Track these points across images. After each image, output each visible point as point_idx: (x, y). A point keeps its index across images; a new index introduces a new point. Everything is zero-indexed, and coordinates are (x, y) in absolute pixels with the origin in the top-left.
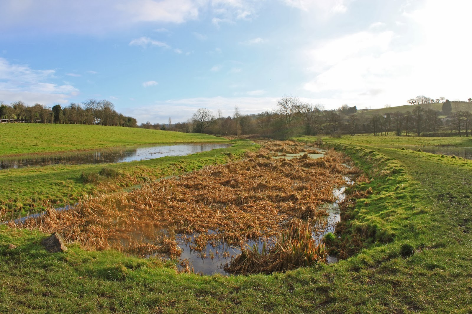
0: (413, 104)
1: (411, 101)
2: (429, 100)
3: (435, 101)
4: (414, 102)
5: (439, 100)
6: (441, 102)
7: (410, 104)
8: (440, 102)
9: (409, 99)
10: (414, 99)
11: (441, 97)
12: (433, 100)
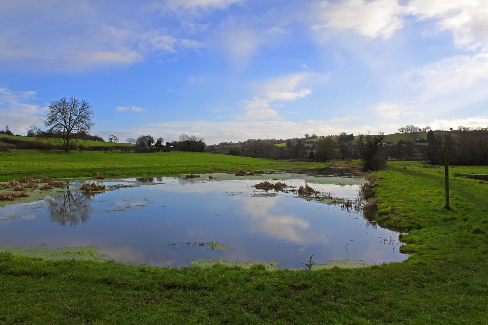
0: (403, 133)
1: (402, 130)
2: (417, 130)
3: (422, 130)
4: (404, 131)
5: (425, 129)
6: (428, 131)
7: (401, 133)
8: (426, 131)
9: (400, 128)
10: (404, 127)
11: (427, 127)
12: (420, 129)
